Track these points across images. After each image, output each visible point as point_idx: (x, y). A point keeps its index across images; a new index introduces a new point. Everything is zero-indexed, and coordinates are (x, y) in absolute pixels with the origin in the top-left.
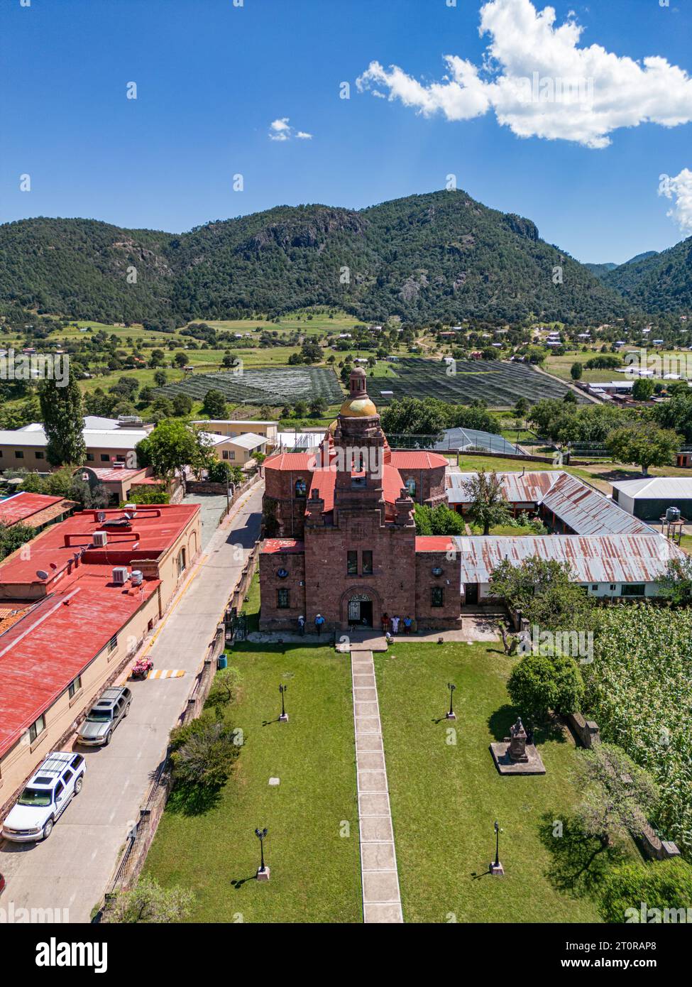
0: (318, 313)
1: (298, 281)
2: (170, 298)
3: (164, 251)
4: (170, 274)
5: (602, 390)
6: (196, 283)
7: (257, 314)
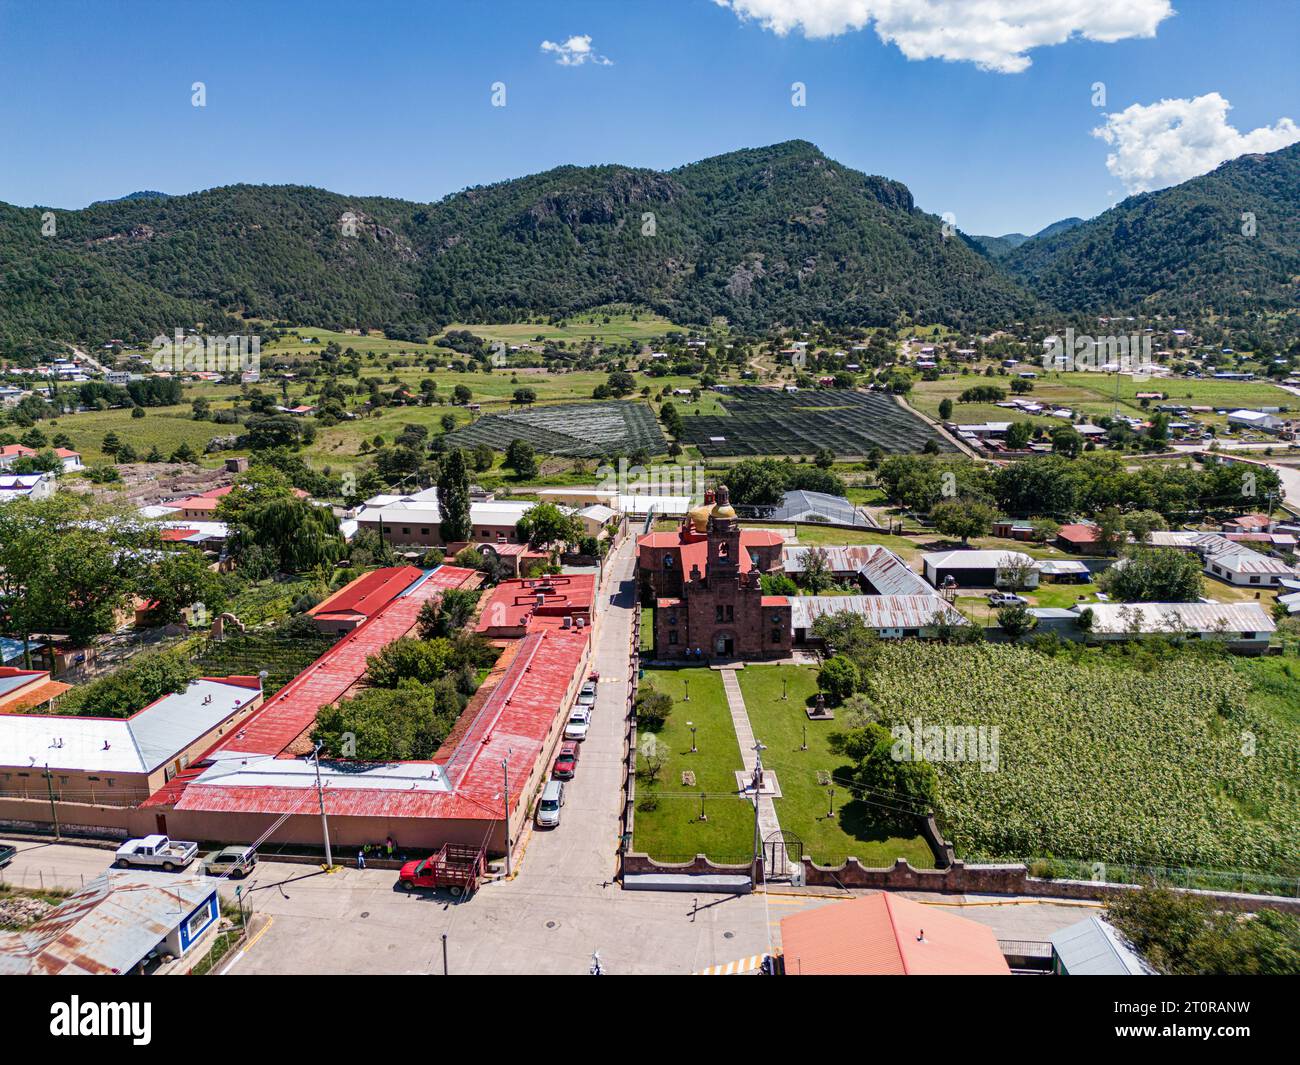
0: (617, 314)
1: (590, 271)
2: (416, 293)
3: (406, 229)
4: (415, 259)
5: (973, 435)
6: (451, 273)
7: (535, 315)
